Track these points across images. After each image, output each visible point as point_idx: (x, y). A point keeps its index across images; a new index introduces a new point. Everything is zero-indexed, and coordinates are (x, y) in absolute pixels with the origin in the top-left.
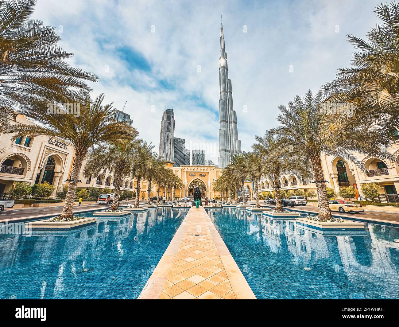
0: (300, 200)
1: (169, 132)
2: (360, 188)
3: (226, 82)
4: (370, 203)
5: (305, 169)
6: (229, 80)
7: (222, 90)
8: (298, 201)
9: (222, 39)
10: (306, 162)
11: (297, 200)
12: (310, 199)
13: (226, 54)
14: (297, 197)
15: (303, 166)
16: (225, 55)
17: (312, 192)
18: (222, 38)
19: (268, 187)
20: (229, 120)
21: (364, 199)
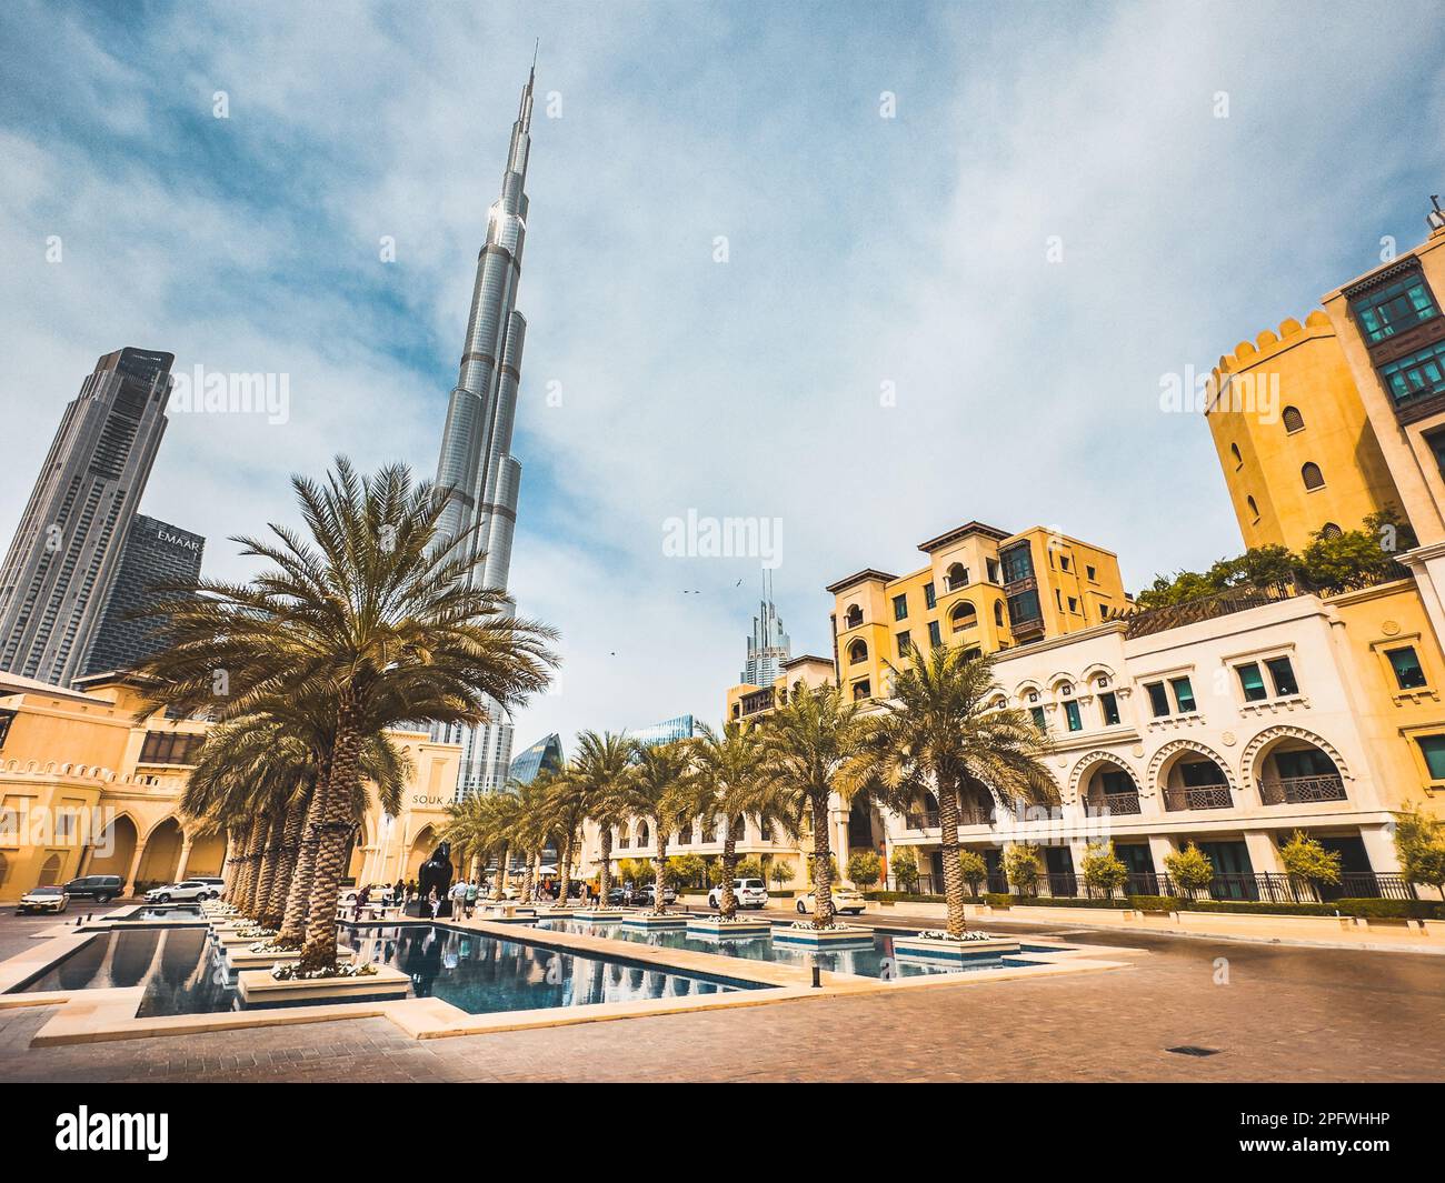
0: (754, 890)
1: (110, 476)
2: (890, 856)
3: (503, 320)
4: (902, 897)
5: (795, 816)
6: (518, 314)
7: (474, 348)
8: (745, 895)
9: (521, 131)
10: (801, 803)
11: (745, 891)
12: (773, 886)
13: (525, 200)
14: (744, 882)
15: (792, 809)
16: (518, 205)
17: (784, 864)
18: (520, 126)
19: (643, 843)
20: (482, 494)
21: (892, 888)
